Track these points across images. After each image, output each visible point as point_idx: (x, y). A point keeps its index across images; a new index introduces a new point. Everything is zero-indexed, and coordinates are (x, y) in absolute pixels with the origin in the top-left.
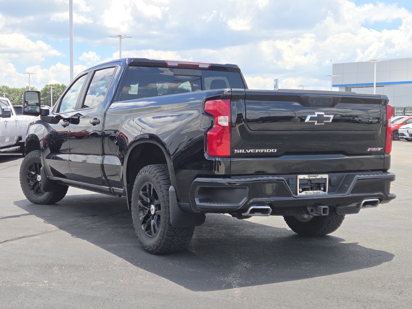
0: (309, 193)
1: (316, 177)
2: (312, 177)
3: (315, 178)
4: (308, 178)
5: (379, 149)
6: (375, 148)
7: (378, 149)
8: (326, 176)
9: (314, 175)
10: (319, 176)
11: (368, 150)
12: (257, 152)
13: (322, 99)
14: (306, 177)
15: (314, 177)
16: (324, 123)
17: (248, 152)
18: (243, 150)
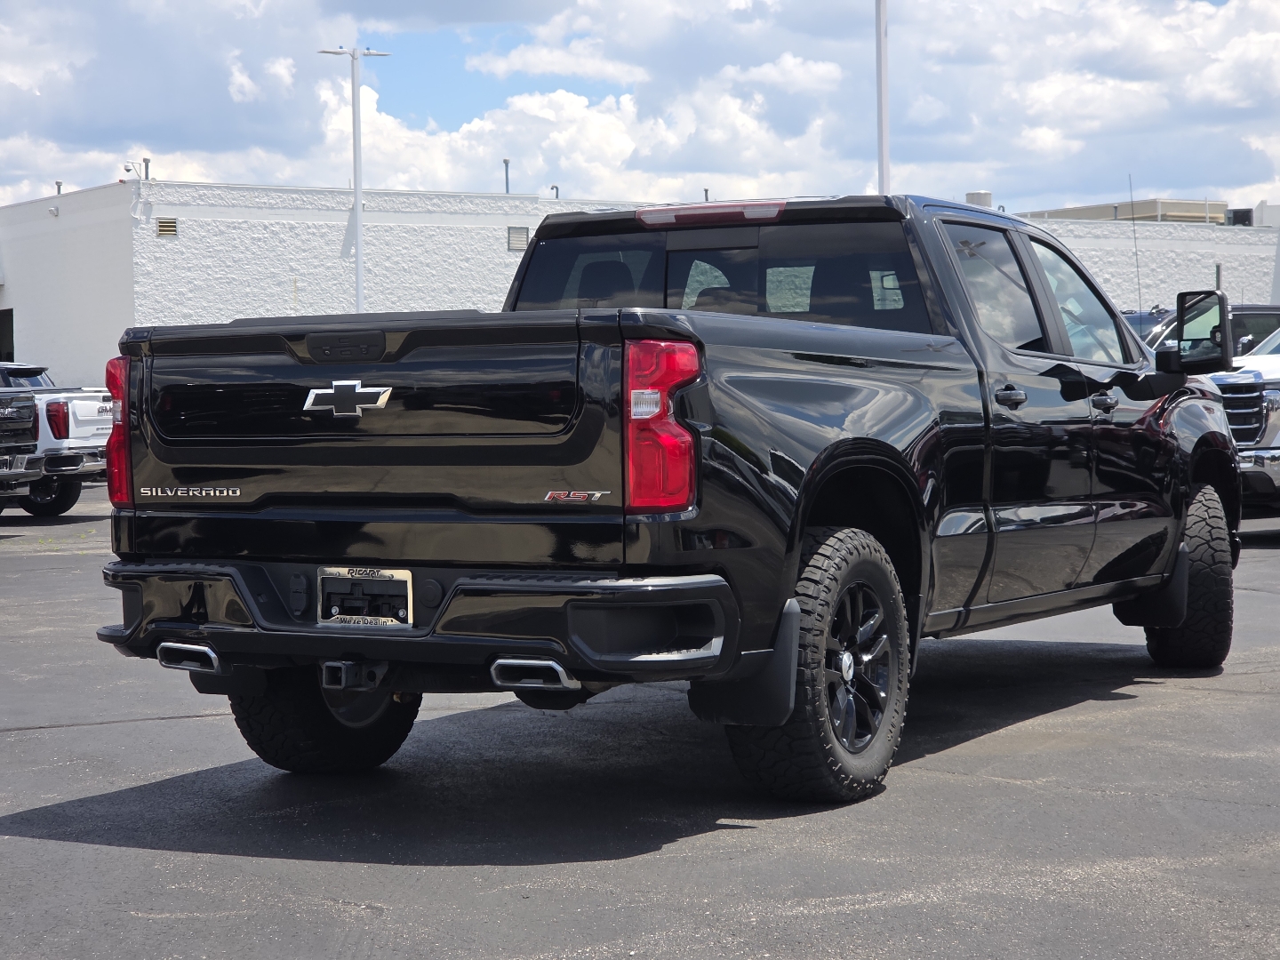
1: (375, 577)
2: (360, 574)
3: (371, 578)
5: (596, 495)
6: (572, 493)
7: (590, 495)
8: (408, 575)
9: (368, 570)
11: (547, 499)
15: (368, 574)
16: (359, 412)
17: (170, 494)
18: (159, 490)
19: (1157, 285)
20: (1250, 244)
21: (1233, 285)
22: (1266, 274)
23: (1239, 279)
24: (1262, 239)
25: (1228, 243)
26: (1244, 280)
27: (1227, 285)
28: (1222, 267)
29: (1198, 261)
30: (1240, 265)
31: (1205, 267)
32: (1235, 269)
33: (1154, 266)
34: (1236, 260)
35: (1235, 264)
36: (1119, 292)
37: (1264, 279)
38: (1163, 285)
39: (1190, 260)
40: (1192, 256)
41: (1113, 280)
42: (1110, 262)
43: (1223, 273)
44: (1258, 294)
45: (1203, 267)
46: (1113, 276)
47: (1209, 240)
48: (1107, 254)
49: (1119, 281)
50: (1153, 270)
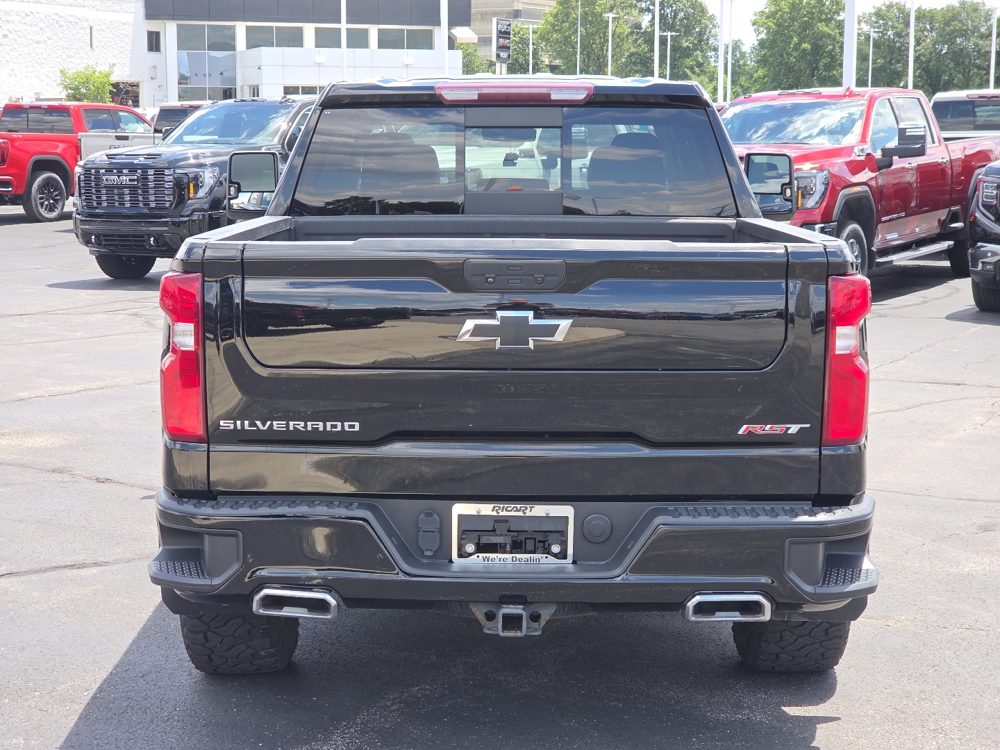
0: (497, 561)
1: (525, 513)
2: (507, 511)
3: (521, 514)
4: (495, 513)
5: (794, 429)
6: (769, 426)
7: (788, 429)
8: (566, 511)
9: (519, 506)
10: (539, 510)
11: (740, 432)
12: (291, 428)
13: (519, 268)
14: (486, 509)
15: (517, 510)
16: (531, 345)
17: (261, 427)
18: (246, 423)
19: (45, 42)
20: (114, 11)
21: (102, 44)
22: (126, 36)
23: (106, 39)
24: (123, 7)
25: (98, 10)
26: (110, 40)
27: (98, 43)
28: (94, 29)
29: (76, 23)
30: (107, 28)
31: (82, 29)
32: (103, 30)
33: (42, 25)
34: (105, 24)
35: (104, 27)
36: (15, 45)
37: (125, 40)
38: (49, 42)
39: (70, 22)
40: (71, 19)
41: (10, 36)
42: (7, 21)
43: (94, 33)
44: (121, 52)
45: (80, 28)
46: (10, 32)
47: (85, 6)
48: (6, 14)
49: (16, 37)
50: (42, 29)
